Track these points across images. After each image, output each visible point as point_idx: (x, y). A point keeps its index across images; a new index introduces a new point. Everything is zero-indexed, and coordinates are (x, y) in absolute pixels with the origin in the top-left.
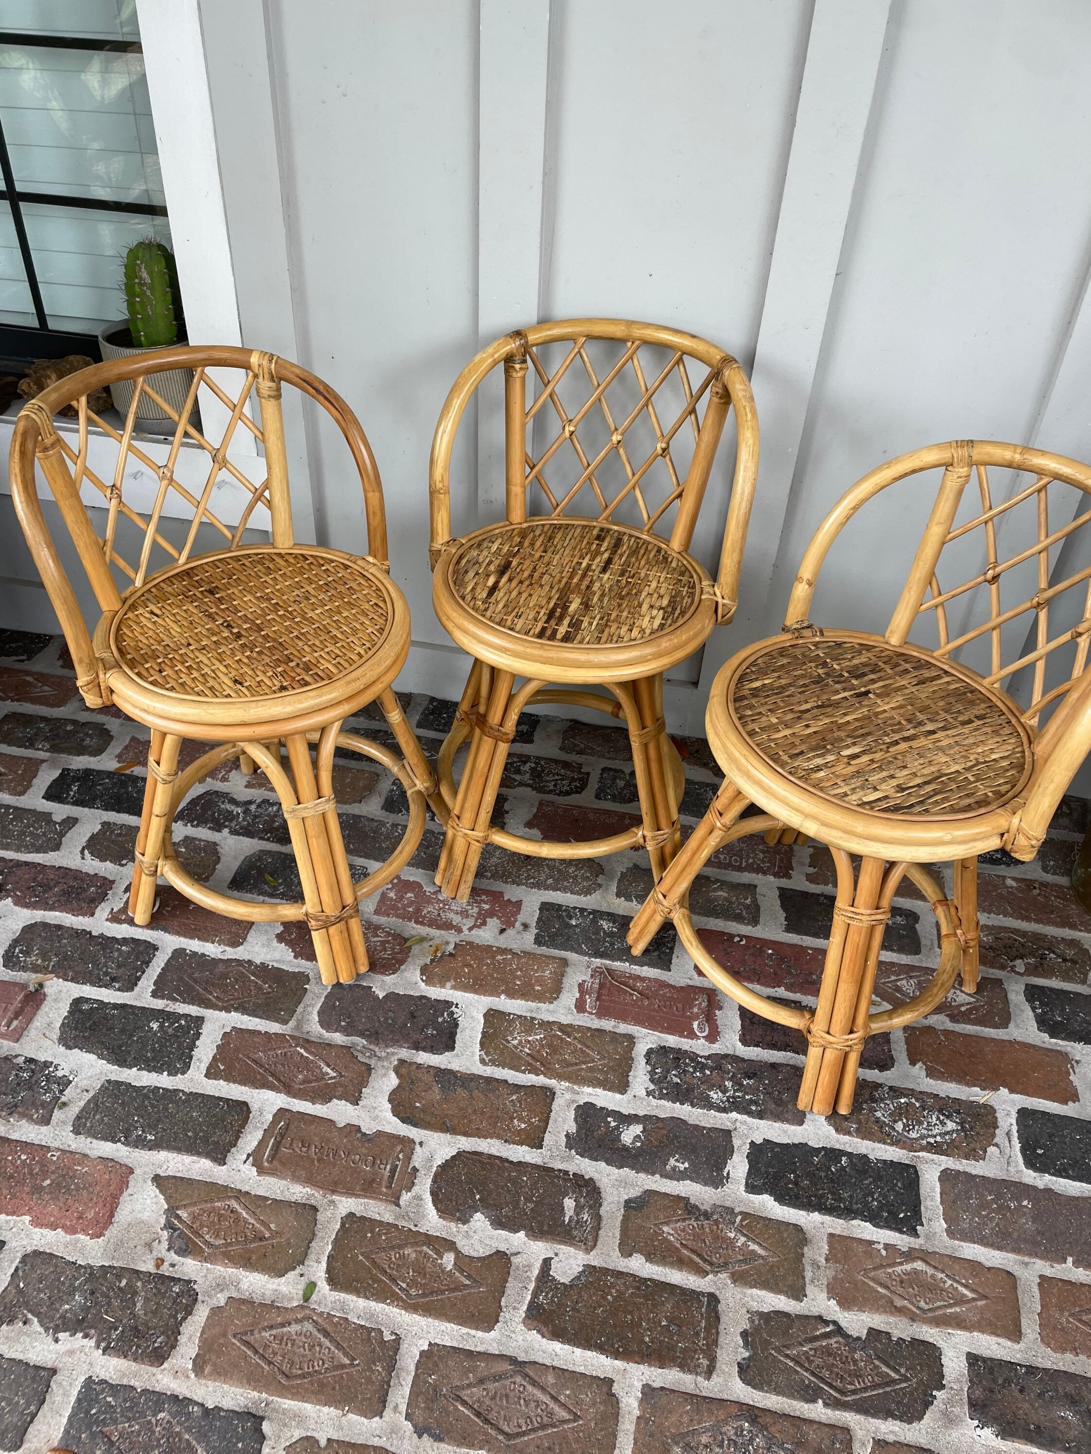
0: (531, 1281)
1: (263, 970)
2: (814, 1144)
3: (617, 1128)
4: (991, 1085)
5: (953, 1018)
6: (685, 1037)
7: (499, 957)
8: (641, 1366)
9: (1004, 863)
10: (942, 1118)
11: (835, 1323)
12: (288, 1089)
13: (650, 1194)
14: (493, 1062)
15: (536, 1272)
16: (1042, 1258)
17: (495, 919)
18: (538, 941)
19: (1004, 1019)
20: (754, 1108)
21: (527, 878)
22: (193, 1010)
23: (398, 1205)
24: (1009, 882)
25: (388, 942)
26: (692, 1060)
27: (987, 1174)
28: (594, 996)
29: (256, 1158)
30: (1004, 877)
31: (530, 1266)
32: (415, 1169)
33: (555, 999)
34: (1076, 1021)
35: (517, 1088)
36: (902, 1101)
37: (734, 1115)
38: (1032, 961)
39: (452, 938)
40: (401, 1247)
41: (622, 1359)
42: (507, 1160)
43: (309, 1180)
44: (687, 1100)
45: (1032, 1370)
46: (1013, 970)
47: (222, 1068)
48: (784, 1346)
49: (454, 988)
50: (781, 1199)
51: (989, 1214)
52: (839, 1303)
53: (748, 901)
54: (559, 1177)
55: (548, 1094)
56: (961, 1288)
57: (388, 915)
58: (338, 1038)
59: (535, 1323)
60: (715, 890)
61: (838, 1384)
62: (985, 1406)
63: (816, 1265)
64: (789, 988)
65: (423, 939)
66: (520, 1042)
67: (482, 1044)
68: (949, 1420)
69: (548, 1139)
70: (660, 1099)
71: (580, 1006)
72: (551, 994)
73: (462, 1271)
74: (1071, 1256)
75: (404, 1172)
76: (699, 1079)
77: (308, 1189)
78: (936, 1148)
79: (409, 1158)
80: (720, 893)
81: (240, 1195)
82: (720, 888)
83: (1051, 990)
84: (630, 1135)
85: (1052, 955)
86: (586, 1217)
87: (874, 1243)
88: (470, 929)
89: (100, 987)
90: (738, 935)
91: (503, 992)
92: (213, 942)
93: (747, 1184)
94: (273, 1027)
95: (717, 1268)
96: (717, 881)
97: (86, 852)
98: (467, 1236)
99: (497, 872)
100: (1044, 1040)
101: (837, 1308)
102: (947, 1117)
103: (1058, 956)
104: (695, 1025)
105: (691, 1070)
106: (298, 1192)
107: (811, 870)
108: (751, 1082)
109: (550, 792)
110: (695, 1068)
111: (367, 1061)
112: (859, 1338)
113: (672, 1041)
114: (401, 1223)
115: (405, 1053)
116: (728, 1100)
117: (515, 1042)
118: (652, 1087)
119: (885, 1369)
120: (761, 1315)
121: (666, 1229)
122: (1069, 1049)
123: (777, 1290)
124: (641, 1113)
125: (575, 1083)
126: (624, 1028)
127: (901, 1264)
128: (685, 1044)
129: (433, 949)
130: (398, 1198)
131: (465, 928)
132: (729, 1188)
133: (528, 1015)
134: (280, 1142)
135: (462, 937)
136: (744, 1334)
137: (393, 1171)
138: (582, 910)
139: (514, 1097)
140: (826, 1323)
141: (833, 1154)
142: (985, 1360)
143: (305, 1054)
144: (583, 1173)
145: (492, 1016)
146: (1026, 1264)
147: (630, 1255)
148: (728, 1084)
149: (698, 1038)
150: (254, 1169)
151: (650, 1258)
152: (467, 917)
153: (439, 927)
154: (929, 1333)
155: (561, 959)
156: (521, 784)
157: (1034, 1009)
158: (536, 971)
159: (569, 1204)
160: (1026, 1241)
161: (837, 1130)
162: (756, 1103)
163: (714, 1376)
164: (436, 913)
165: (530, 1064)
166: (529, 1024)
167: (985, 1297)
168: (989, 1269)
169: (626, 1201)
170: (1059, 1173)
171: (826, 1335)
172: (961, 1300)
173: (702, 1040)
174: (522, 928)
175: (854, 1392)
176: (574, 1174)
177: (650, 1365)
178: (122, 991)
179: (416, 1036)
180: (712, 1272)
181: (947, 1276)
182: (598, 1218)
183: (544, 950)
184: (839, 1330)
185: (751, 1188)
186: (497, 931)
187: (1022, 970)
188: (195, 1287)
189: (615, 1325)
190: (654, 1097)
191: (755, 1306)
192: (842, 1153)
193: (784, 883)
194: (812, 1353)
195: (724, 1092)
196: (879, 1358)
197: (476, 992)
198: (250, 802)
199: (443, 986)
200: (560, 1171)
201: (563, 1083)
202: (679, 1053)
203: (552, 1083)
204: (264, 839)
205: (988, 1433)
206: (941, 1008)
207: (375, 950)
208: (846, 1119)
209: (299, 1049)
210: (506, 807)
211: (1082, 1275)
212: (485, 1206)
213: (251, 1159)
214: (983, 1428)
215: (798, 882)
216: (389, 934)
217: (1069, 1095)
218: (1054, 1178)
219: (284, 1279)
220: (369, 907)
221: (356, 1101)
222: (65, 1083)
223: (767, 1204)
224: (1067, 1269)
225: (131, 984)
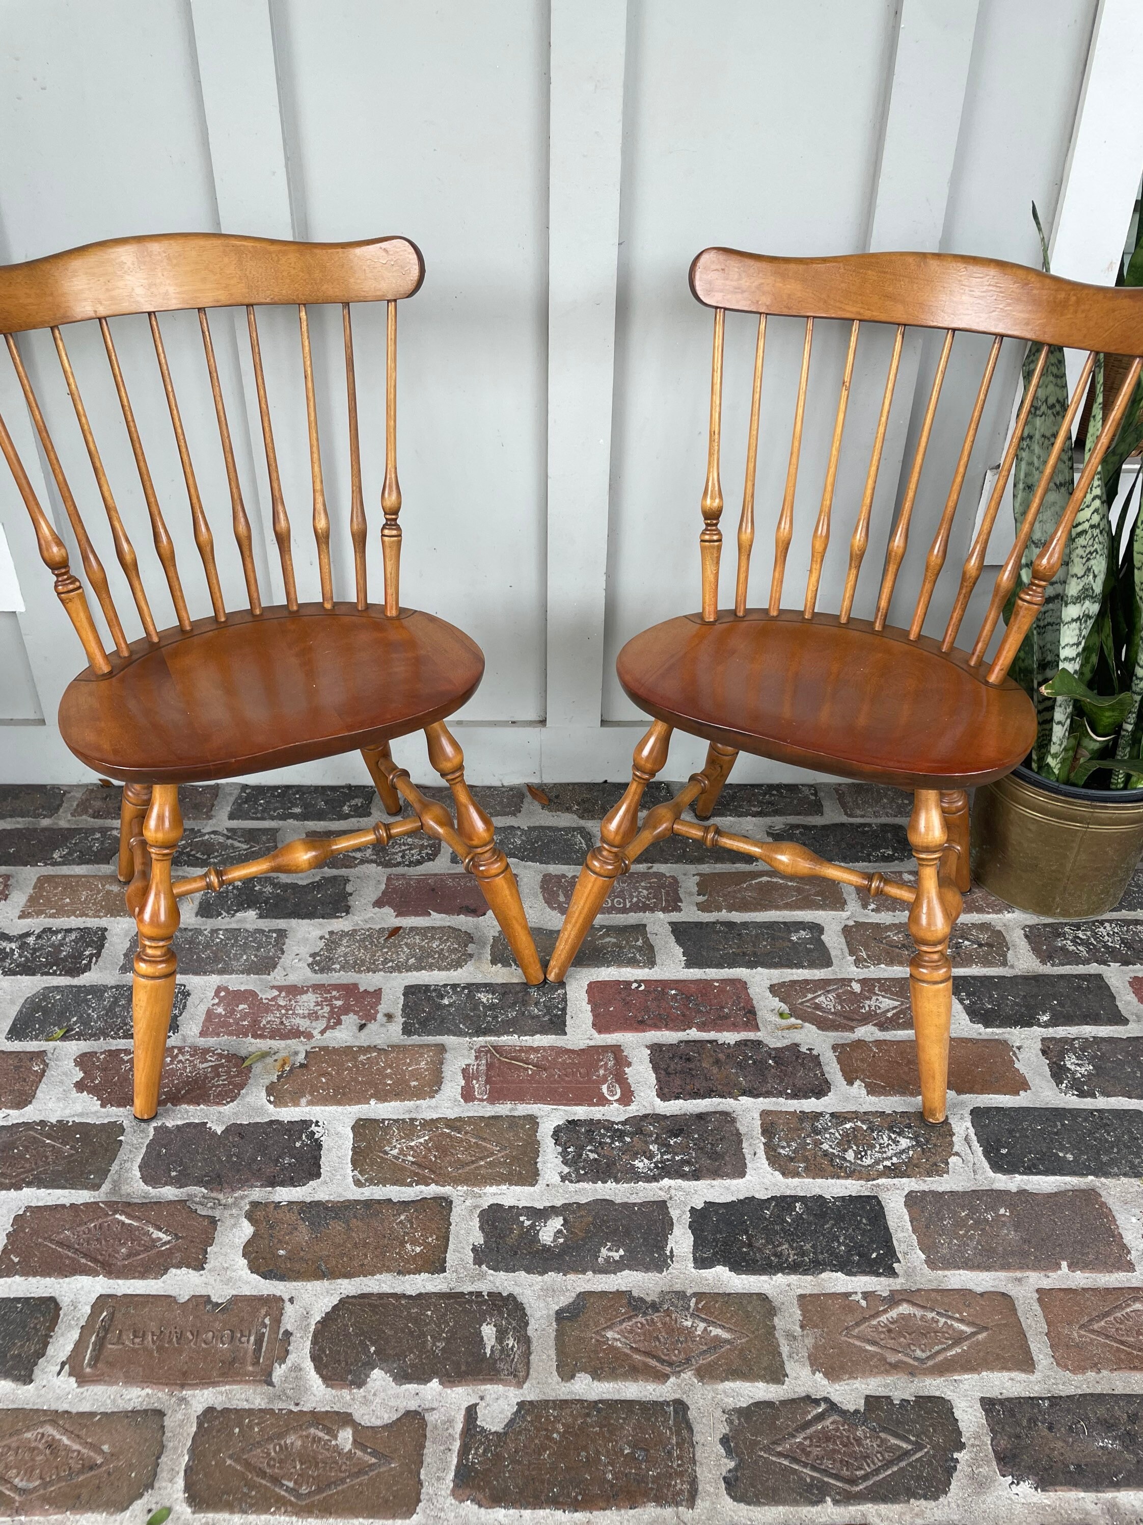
0: (454, 1439)
1: (63, 1130)
2: (762, 1195)
3: (532, 1226)
5: (882, 1027)
6: (595, 1105)
7: (362, 1058)
8: (608, 1512)
9: (897, 859)
10: (893, 1136)
11: (826, 1400)
12: (111, 1271)
13: (584, 1296)
14: (371, 1182)
15: (459, 1426)
16: (1035, 1268)
17: (351, 1015)
18: (407, 1030)
20: (687, 1169)
21: (385, 962)
23: (270, 1384)
25: (222, 1065)
26: (607, 1129)
27: (955, 1188)
28: (482, 1079)
29: (73, 1364)
30: (901, 873)
31: (451, 1421)
32: (288, 1334)
33: (437, 1092)
34: (1007, 1005)
35: (405, 1205)
36: (848, 1126)
37: (666, 1182)
39: (299, 1048)
40: (281, 1436)
41: (584, 1509)
42: (404, 1296)
43: (149, 1378)
44: (610, 1177)
45: (1055, 1400)
47: (16, 1260)
48: (774, 1443)
49: (310, 1103)
50: (736, 1268)
51: (967, 1232)
52: (826, 1375)
53: (640, 943)
54: (470, 1302)
55: (444, 1205)
56: (956, 1325)
57: (218, 1035)
58: (169, 1193)
59: (467, 1492)
60: (602, 937)
61: (845, 1472)
62: (1015, 1456)
63: (791, 1337)
64: (702, 1027)
65: (264, 1055)
66: (401, 1150)
67: (354, 1162)
68: (980, 1485)
69: (451, 1258)
70: (578, 1181)
71: (468, 1095)
72: (431, 1087)
73: (363, 1447)
74: (1063, 1259)
75: (273, 1340)
76: (620, 1149)
77: (148, 1390)
78: (894, 1172)
79: (277, 1321)
80: (608, 940)
81: (56, 1417)
82: (607, 935)
83: (974, 978)
84: (548, 1233)
85: (967, 943)
86: (511, 1342)
87: (850, 1294)
88: (322, 1032)
90: (636, 981)
91: (372, 1096)
93: (695, 1260)
94: (81, 1196)
95: (677, 1367)
96: (602, 927)
98: (366, 1401)
99: (347, 962)
100: (980, 1031)
101: (825, 1382)
102: (899, 1134)
103: (973, 943)
104: (604, 1088)
105: (608, 1140)
106: (134, 1396)
107: (701, 899)
108: (679, 1140)
109: (398, 864)
110: (611, 1137)
111: (210, 1213)
112: (857, 1411)
113: (581, 1112)
114: (277, 1406)
115: (257, 1194)
116: (656, 1167)
117: (395, 1152)
118: (566, 1170)
119: (894, 1441)
120: (740, 1411)
121: (610, 1334)
122: (1007, 1036)
123: (752, 1376)
124: (558, 1203)
125: (474, 1185)
126: (522, 1109)
127: (885, 1311)
128: (596, 1113)
129: (278, 1064)
130: (270, 1375)
131: (316, 1033)
132: (675, 1268)
133: (407, 1116)
134: (104, 1338)
135: (313, 1043)
136: (724, 1441)
137: (259, 1342)
138: (454, 986)
139: (402, 1217)
140: (817, 1402)
141: (784, 1202)
142: (1001, 1402)
143: (127, 1221)
144: (500, 1289)
145: (362, 1127)
146: (1019, 1280)
147: (573, 1377)
148: (653, 1148)
149: (609, 1102)
150: (73, 1380)
151: (597, 1374)
152: (317, 1018)
153: (284, 1037)
154: (933, 1386)
155: (436, 1045)
156: (363, 861)
157: (961, 1001)
158: (409, 1065)
159: (488, 1332)
160: (1013, 1253)
161: (784, 1174)
162: (688, 1163)
163: (699, 1502)
164: (278, 1020)
165: (416, 1174)
166: (408, 1127)
167: (985, 1329)
168: (982, 1294)
169: (557, 1313)
170: (1030, 1170)
171: (820, 1417)
172: (959, 1339)
173: (616, 1105)
174: (385, 1019)
175: (865, 1477)
176: (489, 1294)
177: (619, 1508)
179: (269, 1170)
180: (673, 1373)
181: (938, 1313)
182: (525, 1341)
183: (415, 1039)
184: (833, 1407)
185: (701, 1262)
186: (355, 1029)
189: (568, 1469)
190: (571, 1182)
191: (731, 1403)
192: (796, 1199)
193: (675, 917)
194: (807, 1443)
195: (650, 1158)
196: (884, 1430)
197: (339, 1103)
198: (28, 934)
199: (296, 1104)
200: (471, 1293)
201: (459, 1188)
202: (592, 1125)
203: (446, 1190)
204: (48, 974)
205: (1025, 1489)
206: (865, 1019)
207: (206, 1077)
208: (792, 1159)
209: (117, 1216)
210: (349, 889)
211: (1081, 1279)
212: (384, 1359)
213: (67, 1367)
214: (1018, 1484)
215: (690, 913)
216: (221, 1056)
217: (1019, 1085)
218: (1025, 1177)
219: (128, 1513)
220: (191, 1027)
221: (200, 1265)
223: (722, 1278)
224: (1063, 1276)
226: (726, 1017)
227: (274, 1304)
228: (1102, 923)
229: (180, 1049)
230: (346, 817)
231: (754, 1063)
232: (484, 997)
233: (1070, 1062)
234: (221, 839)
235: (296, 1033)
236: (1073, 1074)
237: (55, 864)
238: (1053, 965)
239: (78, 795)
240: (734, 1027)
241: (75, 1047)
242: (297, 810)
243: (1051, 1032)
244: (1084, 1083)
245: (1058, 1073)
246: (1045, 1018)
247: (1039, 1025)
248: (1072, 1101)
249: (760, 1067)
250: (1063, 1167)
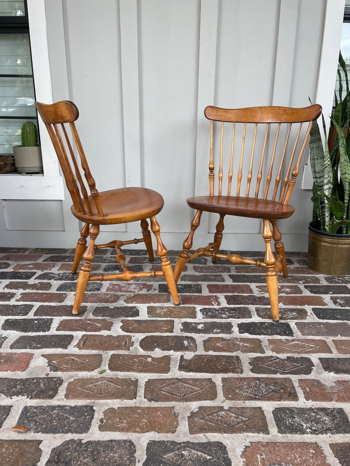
0: (178, 361)
1: (71, 307)
2: (256, 322)
3: (196, 326)
4: (303, 304)
5: (287, 294)
6: (211, 305)
7: (149, 296)
8: (220, 374)
10: (291, 312)
11: (276, 357)
12: (86, 331)
13: (210, 339)
14: (152, 317)
15: (179, 359)
16: (331, 336)
17: (145, 289)
18: (159, 292)
19: (301, 292)
20: (236, 317)
21: (153, 280)
22: (49, 317)
23: (129, 350)
24: (291, 268)
26: (214, 310)
27: (308, 322)
28: (180, 300)
29: (78, 346)
31: (177, 358)
32: (133, 342)
34: (320, 290)
35: (162, 321)
37: (231, 319)
38: (304, 281)
39: (132, 294)
40: (133, 359)
41: (213, 373)
42: (163, 336)
43: (97, 348)
44: (215, 318)
46: (299, 283)
47: (61, 328)
48: (263, 363)
49: (136, 303)
50: (251, 333)
51: (312, 329)
52: (276, 353)
53: (220, 278)
55: (172, 322)
56: (310, 345)
57: (111, 291)
58: (100, 318)
59: (182, 369)
60: (210, 277)
61: (282, 369)
62: (328, 368)
63: (266, 346)
64: (238, 293)
65: (122, 295)
66: (160, 312)
67: (148, 314)
68: (320, 373)
69: (174, 330)
70: (207, 318)
72: (167, 301)
73: (154, 361)
74: (339, 334)
75: (129, 343)
76: (218, 313)
77: (98, 351)
78: (292, 319)
79: (130, 340)
80: (212, 277)
81: (73, 355)
83: (311, 286)
84: (200, 327)
86: (192, 344)
87: (281, 339)
88: (138, 291)
89: (15, 316)
90: (220, 285)
91: (152, 302)
92: (53, 302)
93: (239, 332)
94: (78, 318)
96: (210, 275)
97: (5, 288)
98: (154, 354)
100: (313, 295)
102: (293, 312)
103: (310, 279)
104: (213, 303)
106: (94, 352)
107: (236, 271)
108: (233, 311)
109: (155, 263)
110: (216, 311)
111: (111, 321)
112: (285, 359)
113: (207, 307)
114: (131, 354)
115: (123, 318)
116: (228, 316)
117: (158, 312)
118: (204, 316)
119: (295, 364)
120: (253, 358)
121: (217, 344)
122: (321, 296)
123: (256, 352)
124: (202, 322)
125: (180, 318)
126: (191, 306)
127: (291, 342)
128: (211, 307)
129: (127, 297)
130: (129, 348)
131: (136, 291)
132: (234, 334)
133: (161, 306)
134: (86, 341)
135: (135, 293)
136: (250, 363)
137: (126, 343)
139: (161, 323)
140: (274, 357)
141: (263, 323)
142: (324, 358)
143: (90, 322)
144: (188, 336)
145: (149, 308)
146: (327, 338)
147: (208, 351)
149: (215, 305)
150: (78, 349)
151: (214, 351)
152: (136, 289)
153: (127, 292)
154: (305, 355)
155: (168, 294)
156: (146, 263)
157: (308, 290)
158: (161, 297)
159: (186, 343)
160: (325, 333)
161: (262, 318)
162: (236, 315)
163: (243, 373)
164: (126, 289)
165: (165, 316)
166: (162, 308)
167: (318, 346)
168: (317, 340)
169: (203, 341)
170: (328, 319)
171: (275, 360)
172: (312, 347)
173: (216, 306)
174: (154, 290)
175: (288, 370)
176: (185, 336)
177: (222, 373)
178: (23, 316)
179: (126, 314)
180: (235, 351)
181: (305, 343)
182: (195, 344)
183: (162, 293)
184: (278, 358)
186: (146, 291)
187: (302, 283)
188: (62, 378)
189: (208, 366)
190: (205, 318)
191: (251, 357)
192: (266, 323)
193: (230, 274)
194: (272, 364)
195: (226, 314)
196: (292, 362)
197: (143, 303)
198: (60, 274)
199: (132, 303)
200: (180, 336)
201: (176, 319)
202: (210, 309)
203: (173, 319)
204: (66, 280)
205: (332, 374)
206: (283, 292)
207: (108, 298)
208: (264, 316)
209: (87, 321)
210: (143, 267)
211: (344, 338)
212: (158, 346)
213: (76, 346)
214: (330, 373)
215: (233, 273)
216: (112, 295)
217: (325, 304)
218: (327, 320)
219: (94, 372)
220: (104, 290)
221: (109, 330)
222: (6, 338)
223: (247, 335)
224: (339, 338)
225: (26, 314)
226: (245, 291)
227: (130, 337)
228: (345, 277)
229: (101, 294)
230: (141, 255)
231: (253, 299)
232: (179, 287)
233: (338, 301)
234: (108, 258)
235: (131, 292)
236: (339, 303)
237: (66, 262)
238: (332, 284)
239: (71, 250)
240: (247, 293)
241: (74, 293)
242: (128, 253)
243: (333, 295)
244: (342, 304)
245: (335, 303)
246: (331, 293)
247: (330, 294)
248: (340, 307)
250: (337, 319)
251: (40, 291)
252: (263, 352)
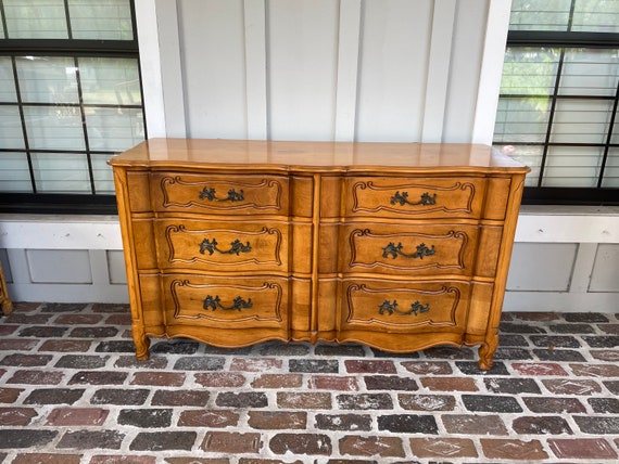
1: (192, 392)
2: (398, 414)
3: (331, 419)
4: (451, 389)
5: (435, 374)
6: (348, 391)
7: (278, 377)
10: (437, 401)
11: (417, 462)
12: (210, 426)
13: (346, 437)
14: (283, 407)
16: (479, 434)
17: (274, 366)
18: (291, 371)
19: (451, 372)
20: (376, 407)
21: (283, 353)
22: (168, 407)
23: (259, 453)
25: (237, 378)
26: (352, 397)
27: (456, 414)
28: (314, 383)
29: (202, 447)
32: (262, 442)
33: (301, 386)
34: (473, 369)
35: (293, 413)
36: (424, 398)
37: (370, 410)
38: (455, 355)
39: (259, 374)
42: (295, 434)
43: (224, 451)
44: (353, 408)
46: (450, 358)
47: (183, 423)
49: (264, 388)
50: (391, 431)
51: (459, 425)
52: (417, 456)
53: (360, 350)
54: (314, 436)
55: (305, 414)
56: (455, 446)
57: (235, 370)
58: (224, 408)
63: (407, 448)
64: (380, 373)
66: (291, 400)
67: (278, 402)
69: (307, 426)
70: (344, 409)
71: (310, 387)
72: (299, 385)
74: (488, 432)
75: (258, 443)
76: (356, 402)
77: (224, 454)
78: (438, 410)
79: (259, 439)
80: (350, 349)
81: (198, 459)
83: (463, 362)
84: (336, 421)
86: (326, 446)
87: (424, 438)
88: (266, 370)
89: (131, 405)
90: (359, 360)
91: (282, 386)
92: (171, 386)
93: (379, 429)
94: (200, 408)
95: (374, 453)
97: (116, 365)
98: (285, 458)
99: (272, 352)
100: (465, 376)
101: (417, 458)
102: (439, 400)
103: (463, 353)
104: (351, 387)
106: (219, 455)
108: (374, 400)
110: (353, 399)
111: (237, 413)
113: (343, 392)
114: (261, 458)
115: (250, 409)
116: (367, 406)
117: (289, 400)
118: (340, 406)
121: (354, 445)
122: (473, 377)
123: (396, 456)
124: (338, 414)
125: (313, 409)
126: (326, 391)
127: (435, 442)
128: (348, 393)
129: (253, 378)
130: (258, 451)
131: (263, 371)
132: (373, 431)
133: (292, 392)
134: (210, 441)
135: (263, 373)
137: (254, 443)
138: (304, 360)
139: (293, 416)
141: (405, 416)
143: (213, 414)
144: (322, 434)
145: (279, 394)
146: (474, 437)
147: (344, 454)
149: (352, 390)
150: (202, 451)
151: (351, 454)
152: (264, 367)
153: (254, 372)
154: (448, 460)
155: (300, 375)
157: (459, 368)
158: (292, 379)
159: (320, 443)
160: (473, 430)
161: (405, 409)
162: (376, 405)
164: (252, 367)
165: (296, 406)
166: (293, 394)
167: (464, 447)
168: (463, 439)
169: (339, 440)
172: (457, 449)
173: (354, 391)
174: (284, 367)
176: (319, 434)
178: (139, 405)
179: (253, 404)
181: (450, 443)
182: (330, 445)
183: (293, 373)
184: (419, 463)
185: (381, 429)
186: (275, 370)
187: (453, 358)
190: (342, 409)
192: (408, 415)
195: (365, 404)
197: (272, 388)
199: (260, 388)
200: (314, 434)
201: (309, 410)
202: (347, 396)
203: (305, 410)
204: (183, 354)
206: (430, 372)
207: (232, 380)
208: (407, 405)
209: (211, 413)
211: (493, 437)
212: (291, 448)
213: (200, 448)
216: (236, 375)
217: (476, 389)
218: (477, 412)
220: (226, 369)
221: (236, 425)
222: (123, 436)
223: (387, 433)
224: (488, 436)
225: (142, 403)
226: (387, 370)
227: (258, 435)
229: (224, 373)
231: (396, 381)
232: (313, 363)
233: (492, 384)
235: (258, 371)
236: (493, 387)
240: (389, 373)
241: (193, 372)
243: (486, 376)
244: (496, 389)
245: (488, 387)
246: (485, 373)
247: (483, 374)
248: (492, 394)
249: (398, 383)
250: (489, 410)
251: (155, 370)
252: (404, 456)
